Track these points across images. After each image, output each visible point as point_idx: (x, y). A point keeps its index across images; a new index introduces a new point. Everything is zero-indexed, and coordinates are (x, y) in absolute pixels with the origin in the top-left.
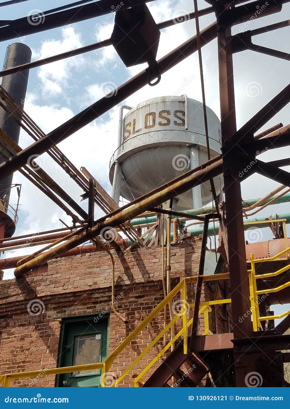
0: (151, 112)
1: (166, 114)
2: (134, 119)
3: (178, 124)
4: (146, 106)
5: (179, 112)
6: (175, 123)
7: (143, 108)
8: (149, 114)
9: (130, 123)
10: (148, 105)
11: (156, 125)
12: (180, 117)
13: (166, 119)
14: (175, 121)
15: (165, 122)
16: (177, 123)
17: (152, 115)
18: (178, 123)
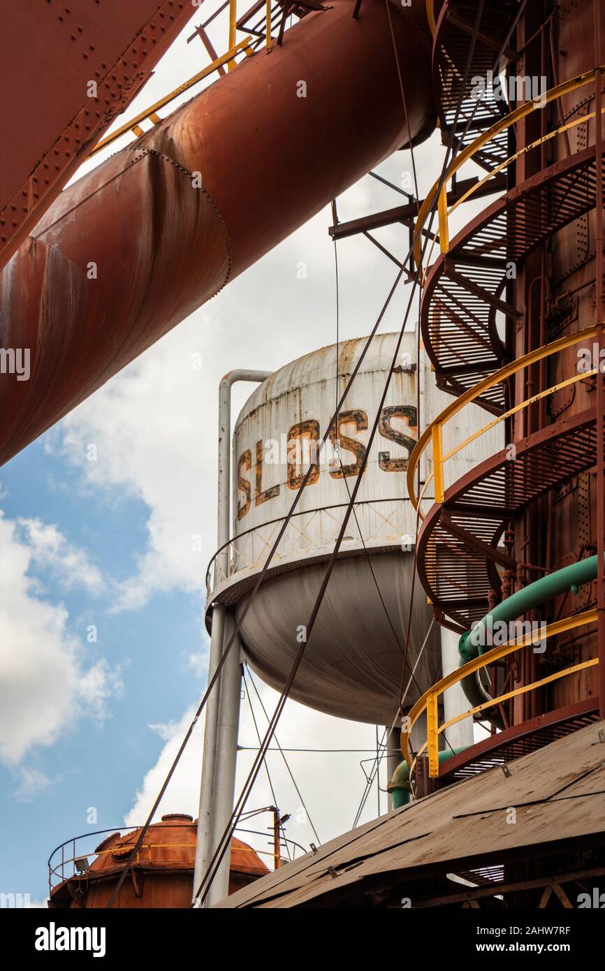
0: (305, 419)
1: (352, 426)
2: (259, 442)
3: (393, 465)
4: (288, 393)
5: (397, 414)
6: (385, 460)
7: (282, 401)
8: (298, 429)
9: (249, 452)
10: (295, 390)
11: (321, 474)
12: (400, 434)
13: (354, 445)
14: (383, 453)
15: (350, 459)
16: (389, 459)
17: (309, 433)
18: (394, 461)
